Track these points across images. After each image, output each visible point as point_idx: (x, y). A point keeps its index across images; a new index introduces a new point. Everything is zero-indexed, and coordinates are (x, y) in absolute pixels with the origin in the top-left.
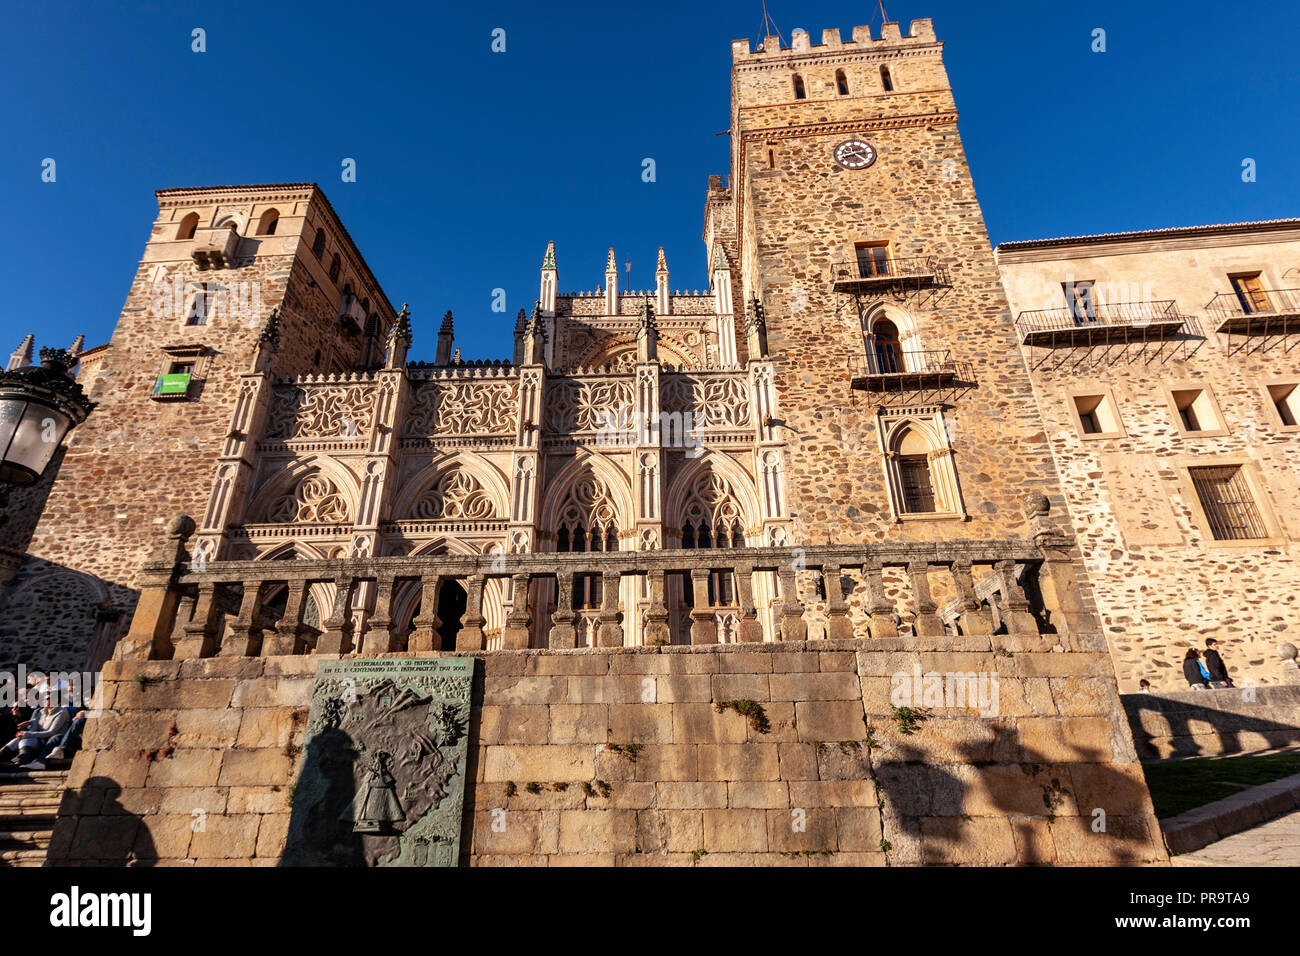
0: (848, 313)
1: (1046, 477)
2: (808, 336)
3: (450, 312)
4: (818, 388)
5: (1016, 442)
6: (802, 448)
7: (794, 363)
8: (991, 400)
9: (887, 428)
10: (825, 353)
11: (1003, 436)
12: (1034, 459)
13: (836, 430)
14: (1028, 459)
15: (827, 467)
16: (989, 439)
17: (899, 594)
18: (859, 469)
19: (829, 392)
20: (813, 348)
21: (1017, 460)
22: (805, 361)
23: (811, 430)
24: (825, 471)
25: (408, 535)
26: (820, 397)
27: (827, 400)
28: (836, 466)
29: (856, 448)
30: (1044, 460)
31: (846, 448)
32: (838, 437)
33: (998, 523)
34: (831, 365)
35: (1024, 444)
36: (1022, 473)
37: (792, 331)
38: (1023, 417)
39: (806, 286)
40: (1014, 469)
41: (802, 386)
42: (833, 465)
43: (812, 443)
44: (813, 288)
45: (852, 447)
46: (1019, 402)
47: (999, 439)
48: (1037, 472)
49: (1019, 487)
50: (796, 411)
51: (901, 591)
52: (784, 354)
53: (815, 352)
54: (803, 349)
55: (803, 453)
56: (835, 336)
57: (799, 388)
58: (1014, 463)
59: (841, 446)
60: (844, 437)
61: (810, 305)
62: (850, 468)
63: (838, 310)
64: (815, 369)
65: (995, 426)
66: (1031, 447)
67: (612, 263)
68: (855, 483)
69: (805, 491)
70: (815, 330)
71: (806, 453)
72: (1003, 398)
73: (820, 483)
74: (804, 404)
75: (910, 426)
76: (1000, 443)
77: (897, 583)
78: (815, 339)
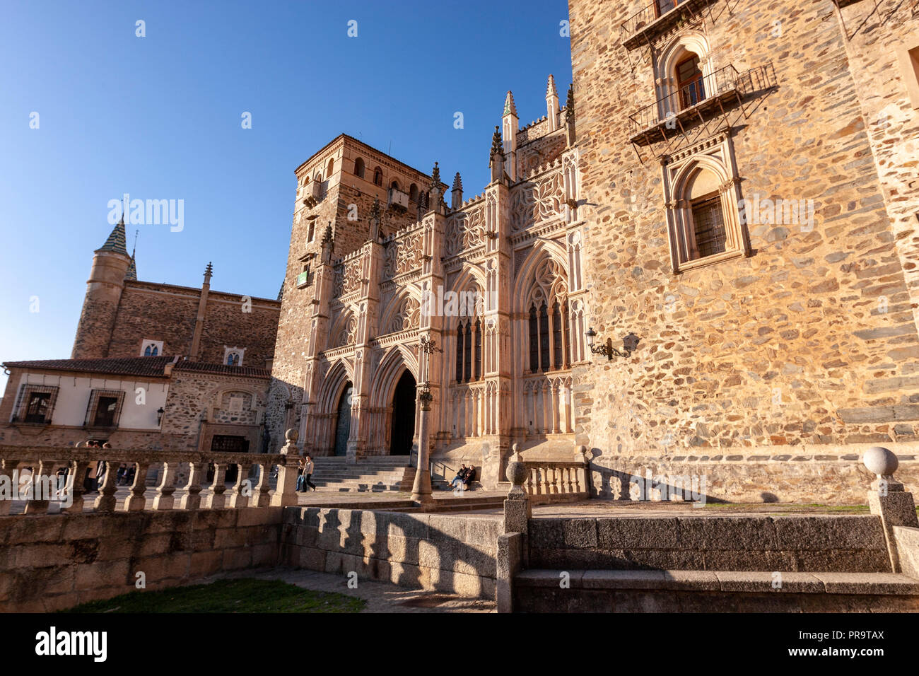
0: (642, 67)
1: (858, 176)
2: (607, 108)
3: (458, 174)
4: (613, 157)
5: (820, 143)
6: (598, 222)
7: (595, 141)
8: (792, 100)
9: (673, 176)
10: (620, 120)
11: (803, 141)
12: (843, 158)
13: (626, 193)
14: (834, 161)
15: (617, 233)
16: (785, 149)
17: (674, 347)
18: (645, 228)
19: (623, 159)
20: (611, 118)
21: (819, 166)
22: (604, 135)
23: (606, 201)
24: (616, 237)
25: (382, 346)
26: (615, 166)
27: (620, 167)
28: (625, 230)
29: (643, 206)
30: (858, 154)
31: (635, 208)
32: (628, 202)
33: (788, 252)
34: (625, 129)
35: (830, 143)
36: (825, 180)
37: (594, 110)
38: (832, 107)
39: (607, 59)
40: (814, 178)
41: (600, 161)
42: (622, 230)
43: (605, 213)
44: (613, 58)
45: (639, 207)
46: (829, 89)
47: (799, 146)
48: (843, 173)
49: (819, 200)
50: (595, 187)
51: (677, 343)
52: (587, 135)
53: (612, 123)
54: (602, 124)
55: (599, 226)
56: (630, 98)
57: (598, 163)
58: (815, 170)
59: (630, 209)
60: (633, 199)
61: (609, 76)
62: (637, 228)
63: (633, 69)
64: (612, 140)
65: (795, 133)
66: (839, 145)
67: (550, 87)
68: (640, 242)
69: (599, 261)
70: (612, 100)
71: (602, 224)
72: (807, 92)
73: (610, 251)
74: (601, 177)
75: (698, 165)
76: (800, 151)
77: (673, 336)
78: (612, 109)
